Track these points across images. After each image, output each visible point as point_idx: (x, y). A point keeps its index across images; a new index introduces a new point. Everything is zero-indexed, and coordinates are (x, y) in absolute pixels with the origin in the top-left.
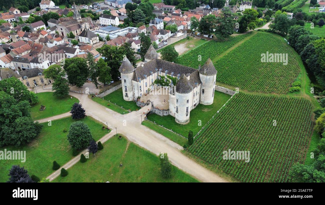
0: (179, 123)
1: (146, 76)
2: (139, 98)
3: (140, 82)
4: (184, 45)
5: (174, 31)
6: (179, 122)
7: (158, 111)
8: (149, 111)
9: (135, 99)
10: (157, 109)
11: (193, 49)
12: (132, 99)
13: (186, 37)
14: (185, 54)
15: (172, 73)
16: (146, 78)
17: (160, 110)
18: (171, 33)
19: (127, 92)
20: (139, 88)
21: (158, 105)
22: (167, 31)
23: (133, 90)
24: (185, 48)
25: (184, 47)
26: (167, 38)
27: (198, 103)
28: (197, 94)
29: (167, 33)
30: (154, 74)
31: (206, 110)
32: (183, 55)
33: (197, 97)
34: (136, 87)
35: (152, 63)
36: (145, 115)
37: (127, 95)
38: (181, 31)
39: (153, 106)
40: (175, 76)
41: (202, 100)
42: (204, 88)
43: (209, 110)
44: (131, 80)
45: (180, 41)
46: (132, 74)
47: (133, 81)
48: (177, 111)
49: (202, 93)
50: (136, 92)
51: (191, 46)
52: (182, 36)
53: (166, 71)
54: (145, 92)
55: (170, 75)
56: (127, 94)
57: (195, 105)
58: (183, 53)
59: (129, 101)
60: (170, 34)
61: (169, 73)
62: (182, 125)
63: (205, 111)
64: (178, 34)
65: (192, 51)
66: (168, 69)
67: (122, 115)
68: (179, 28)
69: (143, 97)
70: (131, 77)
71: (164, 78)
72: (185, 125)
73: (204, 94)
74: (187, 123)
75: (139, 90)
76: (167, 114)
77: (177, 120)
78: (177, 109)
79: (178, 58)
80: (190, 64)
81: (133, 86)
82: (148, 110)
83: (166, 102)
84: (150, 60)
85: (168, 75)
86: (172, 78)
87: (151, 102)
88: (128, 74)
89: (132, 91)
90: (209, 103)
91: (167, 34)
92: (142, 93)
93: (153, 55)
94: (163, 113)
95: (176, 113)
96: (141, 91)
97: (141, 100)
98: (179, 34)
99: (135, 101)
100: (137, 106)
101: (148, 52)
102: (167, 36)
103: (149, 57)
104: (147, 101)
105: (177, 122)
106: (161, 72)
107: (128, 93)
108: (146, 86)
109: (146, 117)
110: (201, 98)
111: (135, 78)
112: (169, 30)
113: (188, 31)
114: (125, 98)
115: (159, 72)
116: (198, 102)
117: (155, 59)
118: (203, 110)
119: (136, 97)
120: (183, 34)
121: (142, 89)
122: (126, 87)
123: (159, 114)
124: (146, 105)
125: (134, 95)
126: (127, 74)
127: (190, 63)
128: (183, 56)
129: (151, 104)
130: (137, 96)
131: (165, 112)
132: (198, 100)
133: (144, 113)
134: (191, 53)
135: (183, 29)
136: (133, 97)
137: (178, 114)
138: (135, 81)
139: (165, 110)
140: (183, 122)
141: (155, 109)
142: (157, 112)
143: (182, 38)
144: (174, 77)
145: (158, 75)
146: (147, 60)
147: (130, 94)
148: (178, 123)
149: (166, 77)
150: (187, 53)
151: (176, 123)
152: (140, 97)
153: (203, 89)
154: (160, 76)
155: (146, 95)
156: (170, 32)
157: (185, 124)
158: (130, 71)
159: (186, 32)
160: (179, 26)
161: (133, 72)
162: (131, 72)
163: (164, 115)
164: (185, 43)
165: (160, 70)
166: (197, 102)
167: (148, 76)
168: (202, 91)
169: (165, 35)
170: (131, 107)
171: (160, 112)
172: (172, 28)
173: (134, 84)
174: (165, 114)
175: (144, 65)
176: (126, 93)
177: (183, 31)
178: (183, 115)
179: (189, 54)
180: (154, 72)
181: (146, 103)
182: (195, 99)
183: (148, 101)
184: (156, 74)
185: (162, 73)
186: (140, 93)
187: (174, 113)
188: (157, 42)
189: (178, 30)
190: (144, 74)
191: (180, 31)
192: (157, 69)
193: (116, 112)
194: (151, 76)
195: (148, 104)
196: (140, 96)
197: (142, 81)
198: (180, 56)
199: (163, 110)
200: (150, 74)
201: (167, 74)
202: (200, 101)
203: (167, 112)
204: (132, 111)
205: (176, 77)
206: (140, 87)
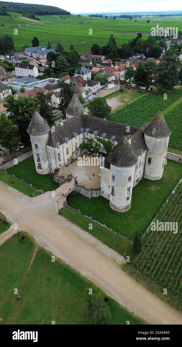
0: (116, 210)
1: (67, 139)
2: (57, 170)
3: (58, 147)
4: (117, 98)
5: (104, 82)
6: (115, 208)
7: (85, 191)
8: (71, 191)
9: (52, 172)
10: (83, 188)
11: (129, 104)
12: (47, 171)
13: (119, 90)
14: (119, 109)
15: (104, 134)
16: (67, 142)
17: (87, 190)
18: (101, 85)
19: (40, 161)
20: (57, 156)
21: (84, 181)
22: (96, 82)
23: (49, 158)
24: (119, 103)
25: (118, 101)
26: (96, 90)
27: (142, 177)
28: (141, 164)
29: (95, 84)
30: (78, 137)
31: (153, 188)
32: (117, 110)
33: (141, 169)
34: (52, 155)
35: (75, 121)
36: (65, 198)
37: (40, 167)
38: (113, 82)
39: (76, 183)
40: (108, 139)
41: (147, 173)
42: (151, 156)
43: (158, 188)
44: (44, 145)
45: (111, 94)
46: (46, 136)
47: (48, 146)
48: (113, 193)
49: (148, 164)
50: (53, 161)
51: (126, 100)
52: (115, 87)
53: (96, 132)
54: (66, 161)
55: (102, 138)
56: (40, 165)
57: (137, 181)
58: (116, 108)
59: (43, 175)
60: (99, 86)
61: (100, 134)
62: (120, 213)
63: (151, 189)
64: (109, 85)
65: (127, 106)
66: (99, 128)
67: (30, 198)
68: (110, 79)
69: (63, 169)
70: (45, 141)
71: (92, 142)
72: (124, 213)
73: (151, 165)
74: (127, 210)
75: (57, 159)
76: (98, 196)
77: (113, 205)
78: (113, 190)
79: (110, 114)
80: (126, 122)
81: (49, 153)
82: (70, 189)
83: (96, 177)
84: (73, 116)
85: (99, 137)
86: (104, 141)
87: (73, 177)
88: (41, 136)
89: (47, 160)
90: (157, 178)
91: (95, 86)
92: (62, 163)
93: (77, 109)
94: (91, 194)
95: (111, 195)
96: (60, 160)
97: (60, 173)
98: (111, 86)
99: (52, 174)
100: (55, 182)
101: (70, 105)
102: (95, 88)
103: (71, 113)
104: (68, 176)
105: (113, 208)
106: (88, 132)
107: (42, 163)
108: (67, 154)
109: (66, 200)
110: (146, 170)
111: (50, 143)
112: (99, 81)
113: (122, 83)
114: (39, 171)
115: (86, 133)
116: (141, 175)
117: (80, 115)
118: (149, 188)
119: (53, 169)
120: (115, 86)
121: (62, 158)
122: (38, 154)
123: (85, 195)
124: (66, 181)
125: (50, 166)
126: (38, 136)
127: (126, 120)
128: (117, 112)
129: (73, 179)
130: (54, 167)
131: (95, 192)
132: (142, 173)
133: (63, 195)
134: (127, 108)
135: (115, 79)
136: (49, 169)
137: (114, 197)
138: (50, 146)
139: (95, 190)
140: (121, 208)
141: (79, 188)
142: (83, 192)
143: (114, 91)
144: (106, 140)
145: (84, 138)
146: (69, 116)
147: (45, 165)
148: (114, 211)
149: (95, 140)
150: (122, 108)
151: (111, 209)
152: (59, 169)
153: (149, 158)
154: (87, 139)
155: (67, 166)
156: (99, 84)
157: (124, 211)
158: (43, 132)
159: (119, 83)
160: (110, 77)
161: (47, 134)
162: (44, 134)
163: (93, 197)
164: (119, 97)
165: (87, 129)
166: (139, 176)
167: (69, 139)
168: (147, 161)
169: (94, 87)
170: (46, 184)
171: (88, 192)
172: (102, 79)
173: (49, 151)
174: (95, 196)
175: (64, 123)
176: (39, 163)
177: (116, 82)
178: (122, 199)
179: (124, 109)
180: (79, 133)
181: (67, 179)
182: (137, 173)
183: (70, 175)
184: (81, 135)
185: (89, 134)
186: (58, 163)
187: (107, 194)
188: (84, 95)
189: (109, 81)
190: (64, 136)
191: (111, 82)
192: (83, 129)
193: (21, 194)
194: (74, 139)
195: (69, 181)
196: (58, 167)
197: (61, 147)
198: (112, 112)
199: (92, 190)
200: (72, 136)
201: (97, 136)
202: (144, 174)
203: (98, 192)
204: (46, 191)
205: (110, 140)
206: (59, 155)
